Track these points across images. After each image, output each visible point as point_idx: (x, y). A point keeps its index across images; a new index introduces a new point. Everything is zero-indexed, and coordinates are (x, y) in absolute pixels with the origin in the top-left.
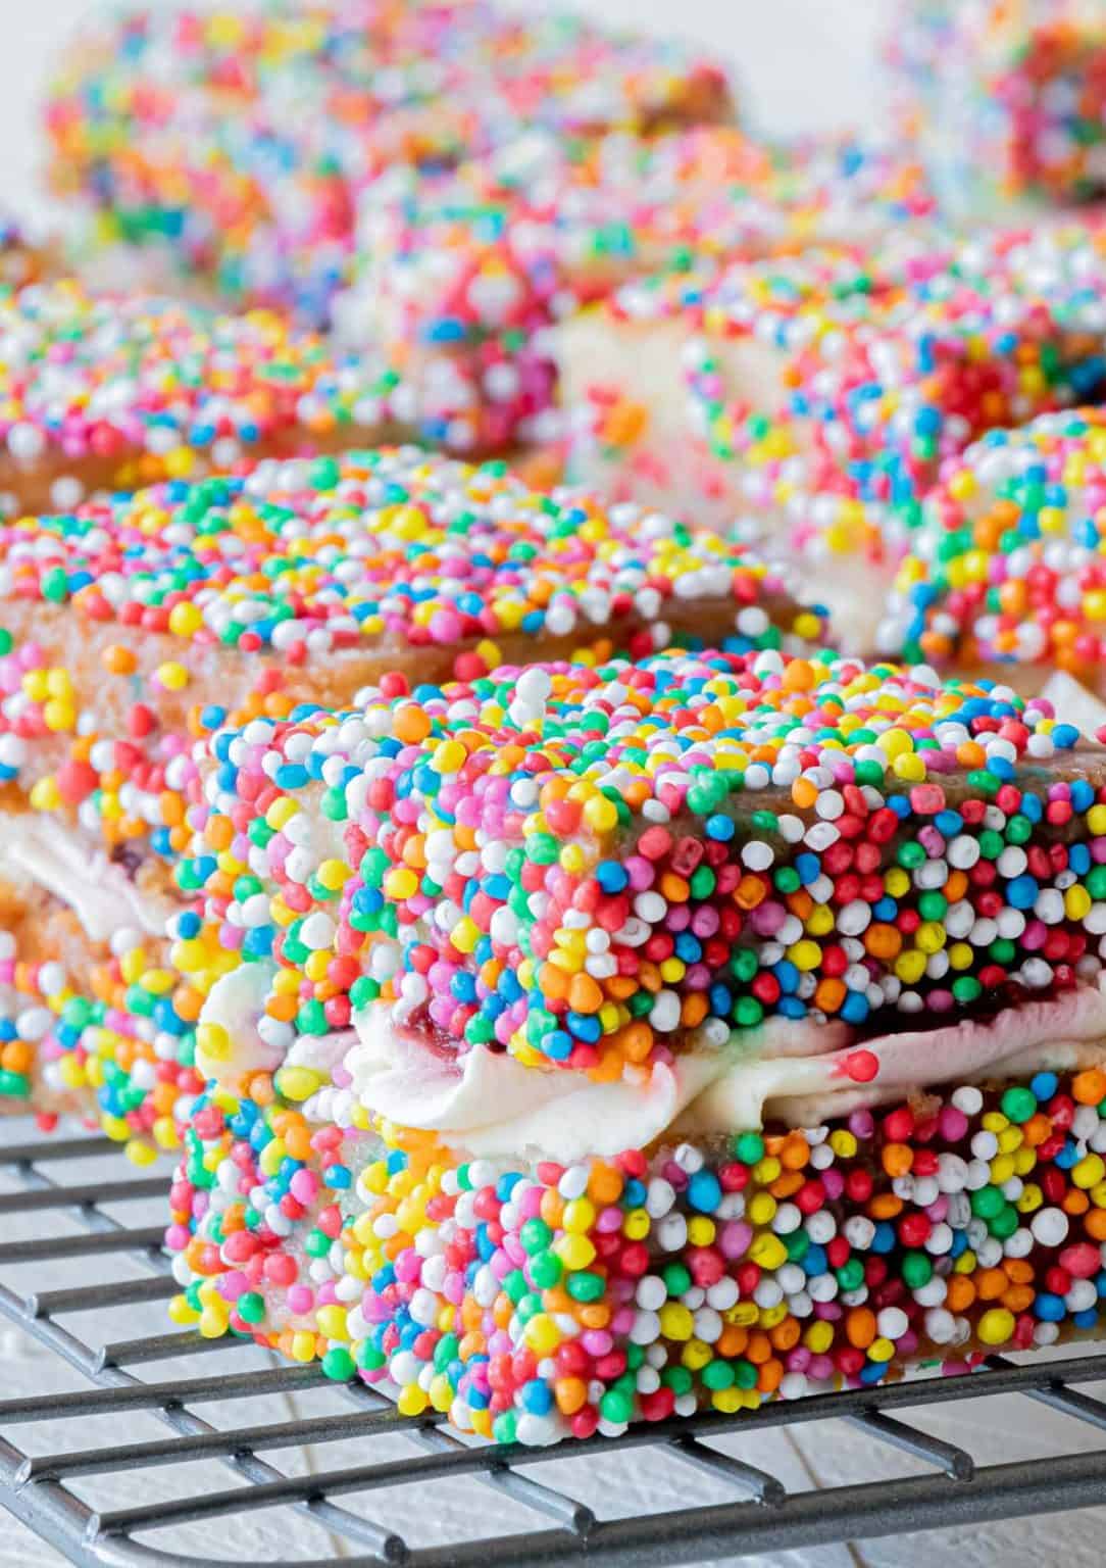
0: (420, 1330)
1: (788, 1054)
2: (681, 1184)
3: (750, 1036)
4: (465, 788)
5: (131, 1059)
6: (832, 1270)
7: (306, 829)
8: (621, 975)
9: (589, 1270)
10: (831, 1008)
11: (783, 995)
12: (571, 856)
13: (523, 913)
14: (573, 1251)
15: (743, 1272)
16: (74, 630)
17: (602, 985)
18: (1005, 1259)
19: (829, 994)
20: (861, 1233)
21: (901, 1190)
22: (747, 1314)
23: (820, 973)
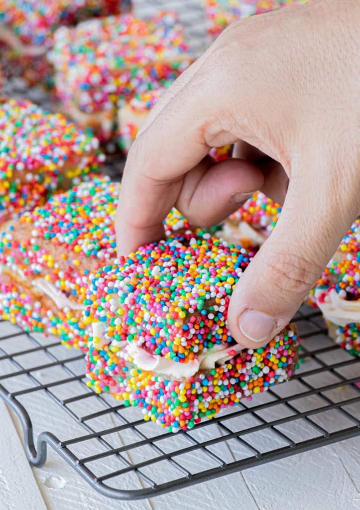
0: (148, 405)
1: (218, 351)
2: (201, 382)
3: (211, 349)
4: (152, 304)
5: (68, 332)
6: (228, 389)
7: (114, 302)
8: (188, 345)
9: (186, 402)
10: (225, 340)
11: (217, 340)
12: (177, 324)
13: (167, 332)
14: (182, 399)
15: (212, 394)
16: (53, 247)
17: (184, 347)
18: (258, 378)
19: (224, 338)
20: (233, 381)
21: (240, 372)
22: (214, 401)
23: (223, 334)
